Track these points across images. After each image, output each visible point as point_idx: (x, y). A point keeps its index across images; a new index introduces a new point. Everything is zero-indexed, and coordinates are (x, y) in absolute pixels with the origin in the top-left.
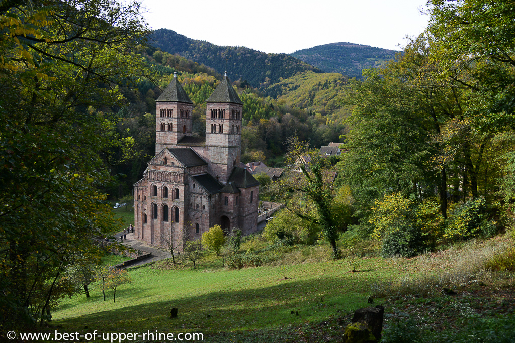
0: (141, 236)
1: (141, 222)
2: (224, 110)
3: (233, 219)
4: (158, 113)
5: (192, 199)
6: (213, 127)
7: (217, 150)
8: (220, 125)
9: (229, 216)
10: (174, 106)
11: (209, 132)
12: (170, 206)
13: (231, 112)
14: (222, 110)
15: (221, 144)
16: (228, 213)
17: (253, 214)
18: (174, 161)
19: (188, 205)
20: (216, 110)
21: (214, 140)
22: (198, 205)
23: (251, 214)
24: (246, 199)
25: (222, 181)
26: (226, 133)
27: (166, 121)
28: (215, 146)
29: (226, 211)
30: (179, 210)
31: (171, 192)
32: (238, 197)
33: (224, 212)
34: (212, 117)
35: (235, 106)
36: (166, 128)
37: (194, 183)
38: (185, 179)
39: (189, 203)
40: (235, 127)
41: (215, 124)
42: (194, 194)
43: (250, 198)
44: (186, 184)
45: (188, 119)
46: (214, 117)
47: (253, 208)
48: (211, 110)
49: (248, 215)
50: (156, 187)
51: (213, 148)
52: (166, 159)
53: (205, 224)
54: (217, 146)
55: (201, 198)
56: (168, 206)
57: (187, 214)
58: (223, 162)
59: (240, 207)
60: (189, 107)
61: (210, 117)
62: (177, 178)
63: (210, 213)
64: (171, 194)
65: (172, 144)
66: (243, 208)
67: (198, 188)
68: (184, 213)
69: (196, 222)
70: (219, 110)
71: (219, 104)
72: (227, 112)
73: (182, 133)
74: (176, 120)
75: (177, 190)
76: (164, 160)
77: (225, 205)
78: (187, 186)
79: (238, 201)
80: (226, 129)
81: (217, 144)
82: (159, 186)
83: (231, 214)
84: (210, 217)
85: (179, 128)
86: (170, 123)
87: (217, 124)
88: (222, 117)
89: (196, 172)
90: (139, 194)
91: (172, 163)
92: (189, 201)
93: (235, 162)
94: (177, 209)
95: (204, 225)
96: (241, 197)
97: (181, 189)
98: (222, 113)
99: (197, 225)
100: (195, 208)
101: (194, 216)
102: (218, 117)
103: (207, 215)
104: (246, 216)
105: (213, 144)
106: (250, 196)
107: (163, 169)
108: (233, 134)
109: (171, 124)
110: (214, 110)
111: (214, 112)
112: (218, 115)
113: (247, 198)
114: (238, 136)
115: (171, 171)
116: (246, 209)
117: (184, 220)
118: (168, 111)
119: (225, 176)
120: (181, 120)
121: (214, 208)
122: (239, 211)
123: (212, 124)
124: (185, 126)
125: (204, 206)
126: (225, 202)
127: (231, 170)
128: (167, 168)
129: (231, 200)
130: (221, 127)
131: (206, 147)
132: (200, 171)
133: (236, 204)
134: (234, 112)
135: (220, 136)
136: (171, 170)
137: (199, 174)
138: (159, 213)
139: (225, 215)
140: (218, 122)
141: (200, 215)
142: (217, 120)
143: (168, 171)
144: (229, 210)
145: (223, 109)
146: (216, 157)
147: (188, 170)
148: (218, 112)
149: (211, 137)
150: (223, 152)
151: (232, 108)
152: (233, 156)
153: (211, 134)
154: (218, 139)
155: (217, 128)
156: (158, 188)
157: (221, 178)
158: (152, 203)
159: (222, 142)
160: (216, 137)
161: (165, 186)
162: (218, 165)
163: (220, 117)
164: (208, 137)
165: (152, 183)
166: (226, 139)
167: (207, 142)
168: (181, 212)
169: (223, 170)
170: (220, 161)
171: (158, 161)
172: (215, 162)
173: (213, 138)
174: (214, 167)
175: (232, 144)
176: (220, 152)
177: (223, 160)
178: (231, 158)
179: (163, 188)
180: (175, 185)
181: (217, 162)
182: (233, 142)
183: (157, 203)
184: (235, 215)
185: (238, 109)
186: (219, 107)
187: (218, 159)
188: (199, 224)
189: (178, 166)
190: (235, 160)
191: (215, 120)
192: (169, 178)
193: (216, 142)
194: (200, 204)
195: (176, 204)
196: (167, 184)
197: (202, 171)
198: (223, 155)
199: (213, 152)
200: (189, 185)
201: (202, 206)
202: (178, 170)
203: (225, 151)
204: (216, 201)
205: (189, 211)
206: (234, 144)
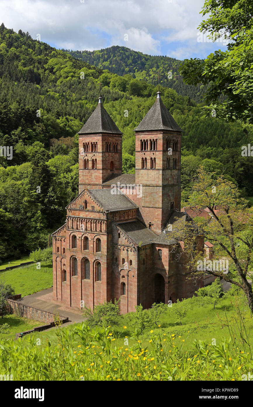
0: (59, 297)
1: (59, 279)
2: (156, 140)
4: (81, 148)
5: (117, 252)
6: (144, 161)
7: (149, 190)
8: (151, 158)
11: (139, 168)
12: (91, 260)
13: (165, 142)
14: (153, 140)
15: (154, 183)
16: (163, 270)
18: (95, 205)
19: (112, 259)
20: (147, 140)
21: (146, 178)
22: (124, 259)
25: (156, 229)
26: (160, 168)
27: (90, 156)
28: (146, 185)
29: (161, 267)
30: (102, 265)
31: (92, 242)
33: (158, 269)
34: (142, 149)
35: (171, 134)
36: (90, 165)
37: (119, 232)
38: (109, 226)
39: (113, 257)
40: (171, 161)
41: (146, 158)
42: (119, 245)
44: (110, 232)
46: (145, 149)
48: (141, 140)
50: (75, 237)
52: (86, 202)
53: (133, 283)
54: (149, 186)
55: (128, 250)
56: (89, 260)
58: (157, 206)
60: (118, 138)
61: (139, 150)
62: (98, 225)
64: (92, 246)
65: (97, 185)
66: (183, 264)
67: (124, 238)
68: (108, 269)
69: (122, 281)
70: (150, 140)
71: (151, 133)
72: (160, 143)
73: (109, 171)
74: (101, 155)
75: (99, 240)
76: (84, 204)
78: (111, 236)
80: (159, 163)
81: (148, 183)
82: (79, 235)
83: (166, 271)
84: (139, 275)
85: (105, 164)
86: (94, 159)
88: (154, 149)
89: (122, 219)
90: (58, 245)
91: (93, 207)
92: (113, 254)
93: (172, 206)
94: (99, 264)
95: (131, 285)
97: (104, 238)
98: (154, 144)
99: (124, 284)
100: (121, 263)
101: (120, 273)
102: (149, 148)
103: (134, 272)
105: (145, 182)
107: (82, 215)
108: (170, 169)
109: (96, 160)
110: (144, 140)
111: (145, 143)
112: (149, 147)
114: (175, 172)
115: (92, 217)
117: (108, 278)
118: (92, 145)
119: (159, 222)
120: (107, 155)
121: (144, 264)
122: (177, 267)
123: (143, 158)
124: (112, 162)
125: (131, 261)
128: (87, 213)
129: (165, 254)
130: (153, 161)
132: (128, 217)
133: (173, 259)
134: (170, 142)
135: (153, 173)
136: (92, 215)
137: (126, 220)
138: (79, 269)
139: (159, 272)
140: (149, 155)
142: (148, 153)
143: (88, 217)
146: (147, 199)
147: (112, 216)
148: (149, 142)
149: (142, 174)
150: (156, 193)
151: (166, 137)
152: (170, 197)
153: (142, 170)
154: (150, 176)
155: (148, 163)
156: (77, 238)
157: (155, 226)
158: (72, 256)
159: (154, 180)
160: (148, 175)
161: (85, 235)
162: (151, 209)
163: (152, 149)
164: (138, 174)
165: (71, 232)
166: (160, 176)
167: (138, 180)
168: (104, 268)
169: (156, 215)
170: (153, 204)
171: (77, 206)
172: (147, 205)
173: (144, 176)
174: (146, 212)
175: (167, 182)
176: (152, 193)
177: (156, 203)
178: (167, 200)
179: (83, 238)
180: (96, 235)
181: (149, 206)
182: (170, 179)
183: (77, 256)
184: (173, 272)
185: (175, 138)
186: (150, 137)
187: (151, 202)
188: (126, 284)
189: (100, 211)
190: (173, 202)
191: (146, 153)
192: (90, 226)
193: (148, 180)
194: (126, 258)
195: (98, 258)
196: (87, 233)
197: (131, 216)
198: (156, 196)
199: (145, 192)
200: (114, 235)
201: (129, 260)
202: (99, 216)
203: (159, 191)
204: (146, 255)
205: (114, 267)
206: (171, 181)
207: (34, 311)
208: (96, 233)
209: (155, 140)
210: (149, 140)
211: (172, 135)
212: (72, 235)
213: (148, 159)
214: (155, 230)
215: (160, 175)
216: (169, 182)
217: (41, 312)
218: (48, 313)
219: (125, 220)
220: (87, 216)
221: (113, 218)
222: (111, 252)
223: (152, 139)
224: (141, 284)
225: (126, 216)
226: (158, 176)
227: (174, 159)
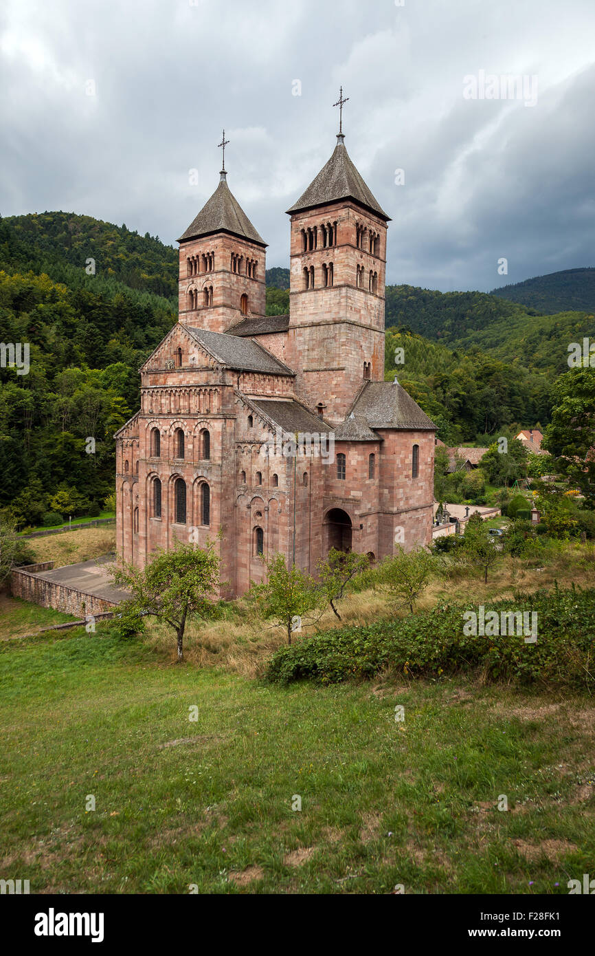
2: (335, 223)
3: (361, 516)
4: (183, 268)
5: (245, 461)
6: (308, 274)
7: (319, 333)
8: (324, 265)
9: (347, 508)
10: (218, 242)
11: (297, 290)
12: (189, 479)
13: (354, 227)
14: (329, 224)
15: (328, 317)
16: (346, 500)
17: (420, 511)
18: (199, 355)
19: (235, 477)
20: (315, 228)
21: (311, 310)
22: (260, 474)
23: (416, 509)
24: (398, 461)
25: (333, 415)
26: (342, 283)
27: (200, 283)
28: (313, 325)
29: (342, 494)
30: (211, 488)
31: (191, 440)
32: (377, 457)
33: (335, 498)
34: (305, 250)
35: (365, 215)
36: (201, 300)
37: (250, 412)
38: (225, 401)
39: (237, 471)
40: (366, 275)
41: (312, 267)
42: (250, 443)
43: (409, 460)
44: (229, 416)
45: (254, 280)
46: (311, 248)
47: (420, 492)
48: (303, 230)
49: (407, 512)
50: (156, 431)
51: (308, 330)
52: (179, 352)
53: (279, 528)
54: (318, 325)
56: (185, 479)
57: (231, 501)
58: (335, 364)
59: (381, 487)
60: (257, 252)
61: (299, 251)
62: (205, 399)
63: (294, 495)
64: (190, 447)
66: (391, 489)
68: (222, 497)
69: (254, 523)
70: (323, 226)
71: (322, 210)
72: (343, 228)
73: (238, 312)
74: (221, 275)
75: (206, 433)
76: (176, 357)
77: (339, 477)
78: (231, 423)
79: (377, 470)
80: (341, 273)
81: (316, 319)
82: (165, 427)
83: (356, 502)
84: (292, 509)
85: (230, 296)
86: (208, 286)
87: (317, 265)
88: (331, 244)
89: (260, 391)
90: (127, 456)
92: (238, 463)
93: (367, 370)
94: (205, 487)
95: (275, 532)
96: (383, 457)
98: (330, 231)
99: (259, 531)
100: (254, 483)
101: (249, 507)
102: (320, 245)
103: (283, 503)
104: (399, 513)
105: (309, 319)
106: (411, 456)
107: (172, 381)
108: (363, 291)
109: (211, 288)
110: (309, 229)
111: (311, 233)
112: (319, 242)
113: (403, 461)
114: (374, 300)
115: (192, 382)
116: (400, 493)
117: (223, 518)
118: (205, 259)
119: (339, 401)
120: (234, 278)
121: (305, 484)
122: (381, 496)
123: (305, 269)
124: (245, 296)
125: (276, 476)
126: (339, 470)
127: (357, 387)
128: (181, 376)
129: (354, 462)
130: (328, 269)
131: (291, 332)
132: (273, 389)
133: (371, 476)
134: (363, 233)
135: (327, 297)
136: (192, 379)
137: (268, 396)
138: (164, 503)
139: (338, 505)
140: (319, 259)
141: (266, 501)
142: (317, 255)
143: (184, 383)
144: (348, 492)
145: (332, 221)
146: (315, 354)
147: (236, 379)
148: (319, 231)
149: (303, 303)
150: (333, 338)
151: (357, 218)
152: (362, 351)
153: (304, 294)
154: (321, 303)
155: (317, 276)
156: (161, 433)
157: (330, 410)
158: (149, 475)
159: (330, 312)
160: (316, 301)
161: (177, 425)
162: (322, 374)
163: (325, 245)
164: (296, 304)
165: (149, 421)
166: (342, 300)
167: (294, 317)
168: (215, 495)
169: (333, 386)
170: (327, 363)
171: (161, 362)
172: (315, 366)
173: (309, 305)
174: (312, 382)
175: (358, 316)
176: (325, 339)
177: (333, 359)
178: (357, 354)
179: (173, 433)
180: (199, 421)
181: (318, 368)
182: (362, 312)
183: (160, 473)
184: (369, 506)
185: (373, 228)
186: (322, 219)
187: (322, 359)
188: (264, 530)
189: (207, 367)
190: (369, 364)
191: (313, 257)
192: (186, 404)
193: (316, 313)
194: (264, 471)
195: (202, 472)
196: (182, 420)
197: (279, 390)
198: (334, 345)
199: (309, 340)
200: (239, 420)
201: (271, 475)
202: (207, 378)
203: (340, 333)
204: (311, 464)
205: (237, 493)
206: (365, 318)
207: (65, 594)
208: (199, 417)
209: (332, 225)
210: (319, 228)
211: (368, 220)
212: (151, 428)
213: (319, 268)
214: (330, 419)
215: (342, 297)
216: (360, 318)
217: (77, 595)
218: (89, 598)
219: (266, 396)
220: (181, 382)
221: (238, 384)
222: (231, 458)
223: (325, 224)
224: (298, 531)
225: (269, 387)
226: (338, 301)
227: (371, 271)
